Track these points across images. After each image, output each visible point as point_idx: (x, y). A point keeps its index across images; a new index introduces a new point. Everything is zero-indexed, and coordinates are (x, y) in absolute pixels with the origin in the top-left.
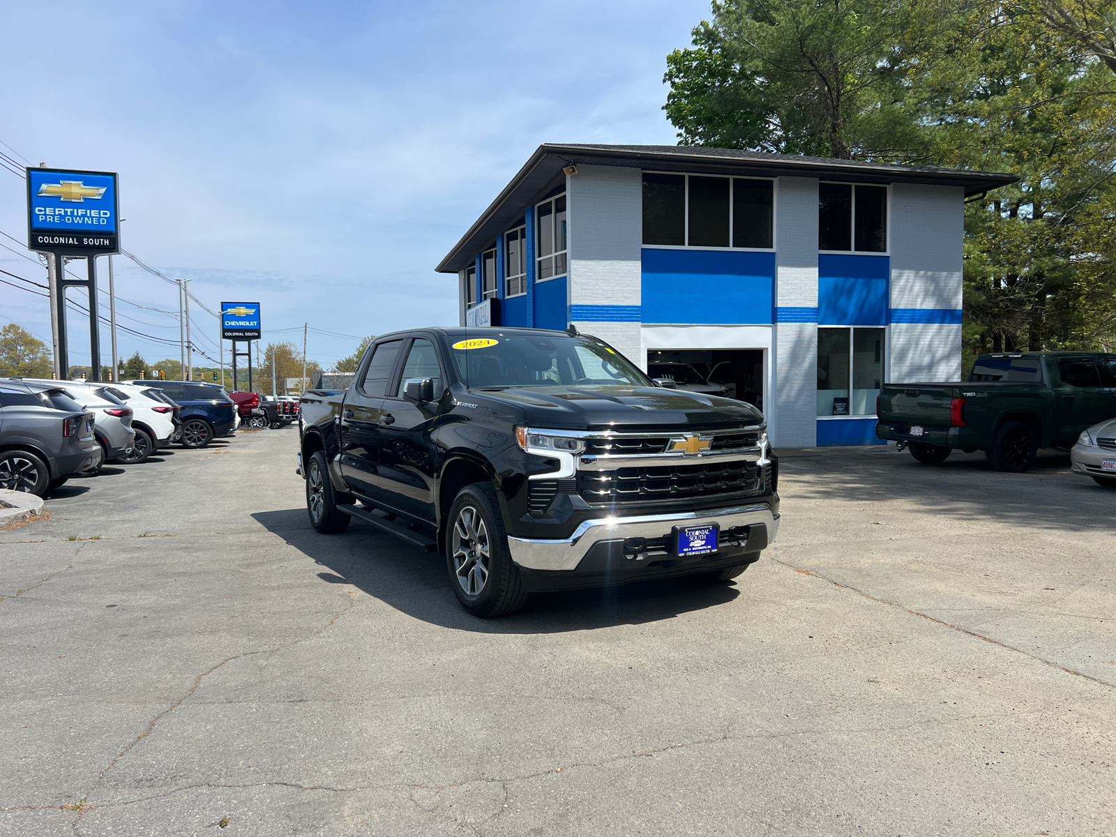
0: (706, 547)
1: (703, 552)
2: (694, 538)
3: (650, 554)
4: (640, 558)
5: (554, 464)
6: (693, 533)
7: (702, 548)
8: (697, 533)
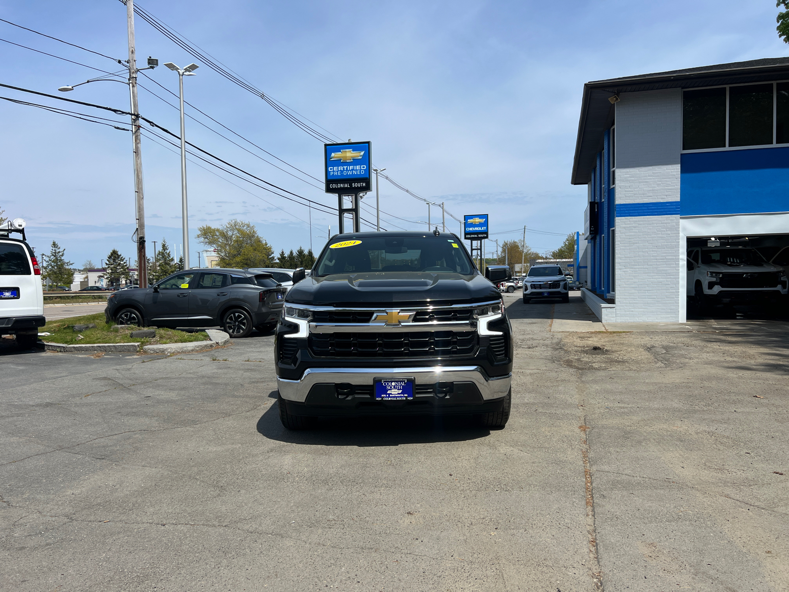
0: (403, 395)
1: (398, 399)
2: (391, 387)
3: (356, 396)
4: (349, 398)
5: (295, 328)
6: (390, 384)
7: (398, 395)
8: (393, 384)
